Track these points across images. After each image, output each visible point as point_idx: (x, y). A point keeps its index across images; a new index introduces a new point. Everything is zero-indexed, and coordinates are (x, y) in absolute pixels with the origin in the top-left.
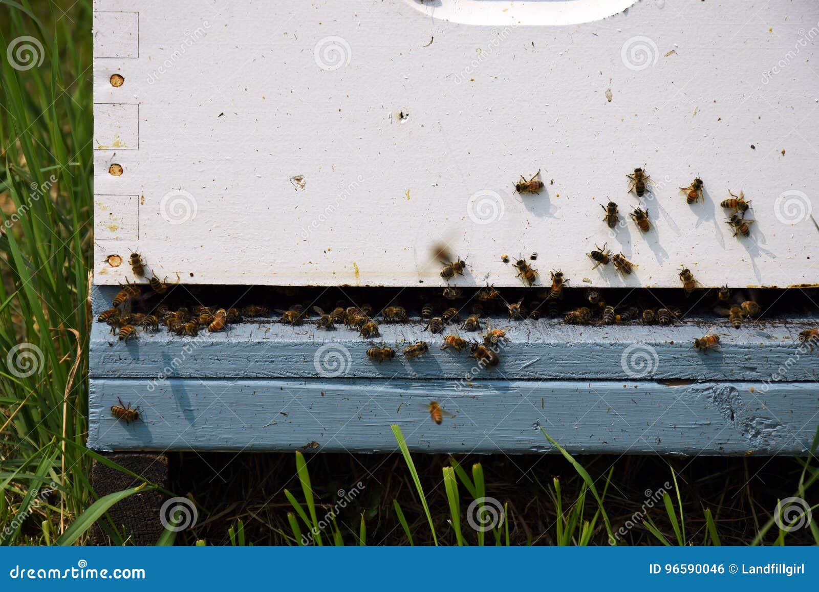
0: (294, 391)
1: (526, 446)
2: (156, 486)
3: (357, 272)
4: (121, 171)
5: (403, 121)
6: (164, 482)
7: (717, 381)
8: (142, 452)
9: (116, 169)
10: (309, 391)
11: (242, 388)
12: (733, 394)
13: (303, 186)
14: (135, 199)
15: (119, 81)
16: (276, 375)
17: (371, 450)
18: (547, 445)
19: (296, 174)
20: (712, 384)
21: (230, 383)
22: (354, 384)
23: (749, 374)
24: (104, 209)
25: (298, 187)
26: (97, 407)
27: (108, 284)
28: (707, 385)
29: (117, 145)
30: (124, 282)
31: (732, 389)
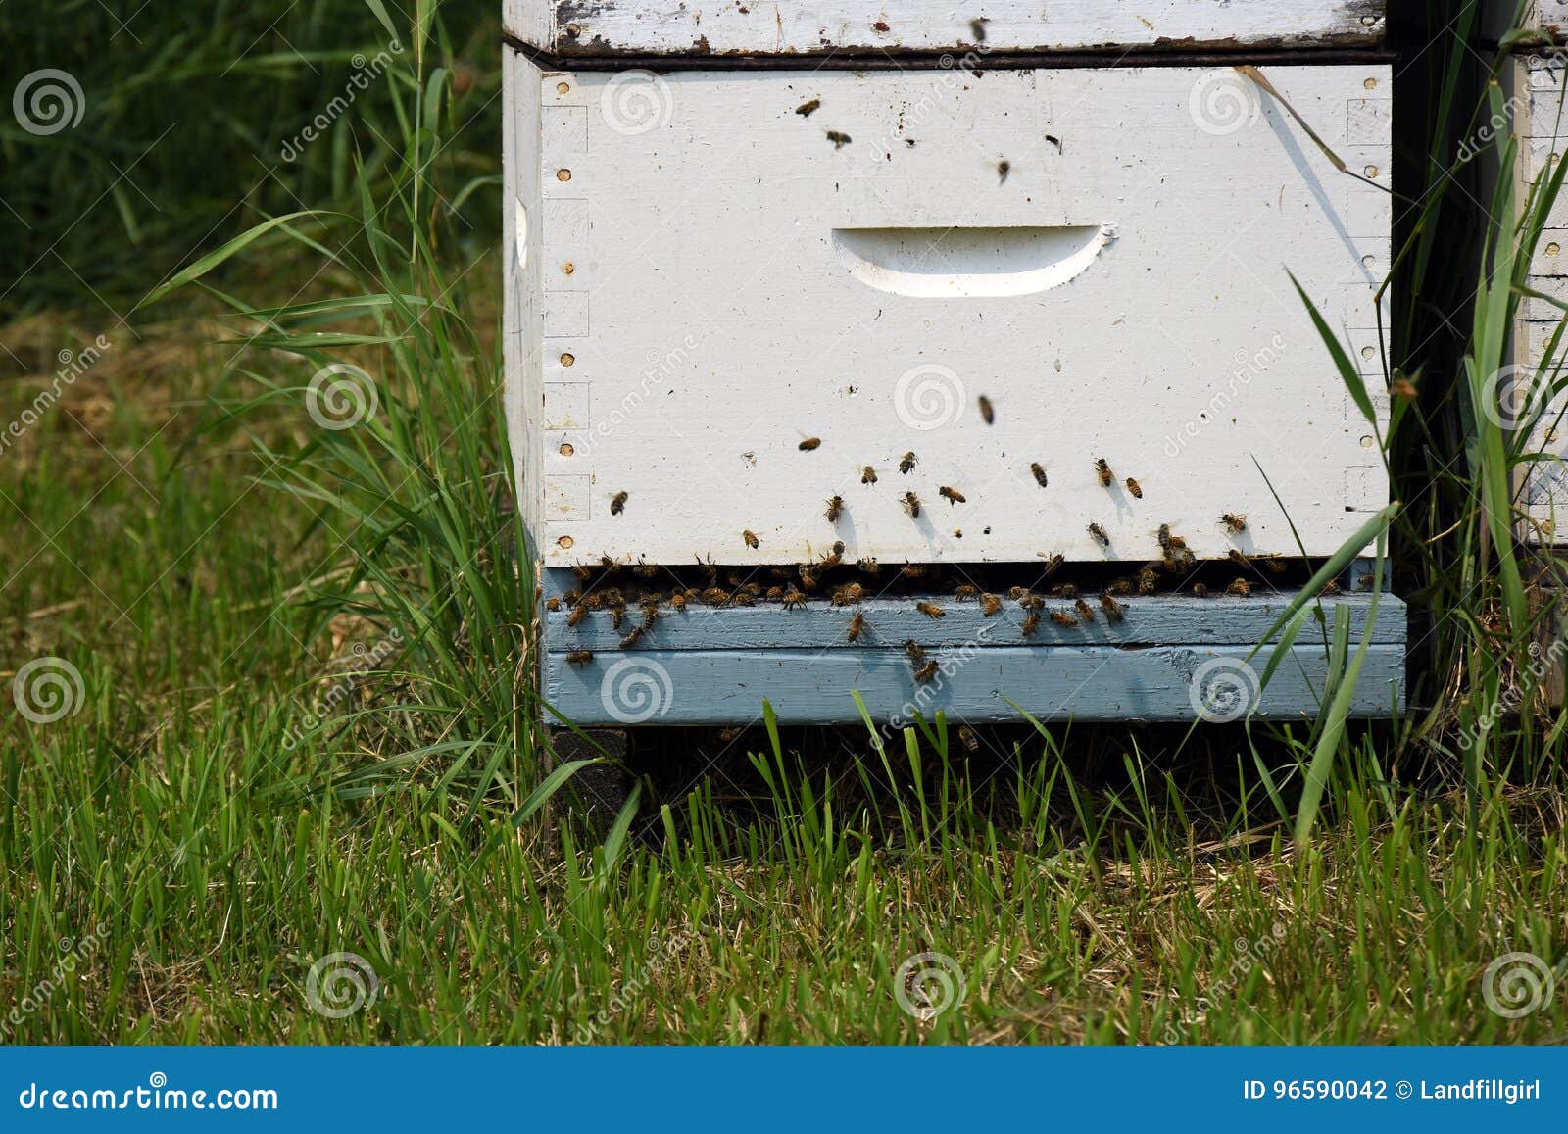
0: (752, 661)
1: (985, 714)
2: (616, 760)
3: (810, 550)
4: (572, 451)
5: (853, 395)
6: (623, 757)
7: (1173, 645)
8: (601, 727)
9: (567, 449)
10: (767, 661)
11: (699, 660)
12: (1191, 657)
13: (753, 462)
14: (586, 480)
15: (570, 360)
16: (733, 646)
17: (829, 721)
18: (1006, 713)
19: (747, 451)
20: (1170, 648)
21: (688, 655)
22: (811, 653)
23: (1205, 637)
24: (556, 489)
25: (749, 463)
26: (555, 681)
27: (561, 566)
28: (1165, 649)
29: (567, 424)
30: (575, 564)
31: (1190, 652)
